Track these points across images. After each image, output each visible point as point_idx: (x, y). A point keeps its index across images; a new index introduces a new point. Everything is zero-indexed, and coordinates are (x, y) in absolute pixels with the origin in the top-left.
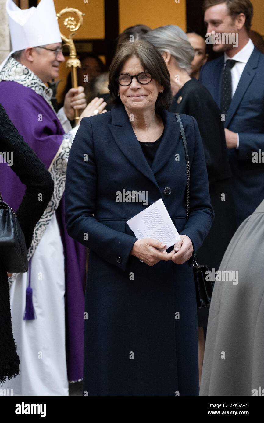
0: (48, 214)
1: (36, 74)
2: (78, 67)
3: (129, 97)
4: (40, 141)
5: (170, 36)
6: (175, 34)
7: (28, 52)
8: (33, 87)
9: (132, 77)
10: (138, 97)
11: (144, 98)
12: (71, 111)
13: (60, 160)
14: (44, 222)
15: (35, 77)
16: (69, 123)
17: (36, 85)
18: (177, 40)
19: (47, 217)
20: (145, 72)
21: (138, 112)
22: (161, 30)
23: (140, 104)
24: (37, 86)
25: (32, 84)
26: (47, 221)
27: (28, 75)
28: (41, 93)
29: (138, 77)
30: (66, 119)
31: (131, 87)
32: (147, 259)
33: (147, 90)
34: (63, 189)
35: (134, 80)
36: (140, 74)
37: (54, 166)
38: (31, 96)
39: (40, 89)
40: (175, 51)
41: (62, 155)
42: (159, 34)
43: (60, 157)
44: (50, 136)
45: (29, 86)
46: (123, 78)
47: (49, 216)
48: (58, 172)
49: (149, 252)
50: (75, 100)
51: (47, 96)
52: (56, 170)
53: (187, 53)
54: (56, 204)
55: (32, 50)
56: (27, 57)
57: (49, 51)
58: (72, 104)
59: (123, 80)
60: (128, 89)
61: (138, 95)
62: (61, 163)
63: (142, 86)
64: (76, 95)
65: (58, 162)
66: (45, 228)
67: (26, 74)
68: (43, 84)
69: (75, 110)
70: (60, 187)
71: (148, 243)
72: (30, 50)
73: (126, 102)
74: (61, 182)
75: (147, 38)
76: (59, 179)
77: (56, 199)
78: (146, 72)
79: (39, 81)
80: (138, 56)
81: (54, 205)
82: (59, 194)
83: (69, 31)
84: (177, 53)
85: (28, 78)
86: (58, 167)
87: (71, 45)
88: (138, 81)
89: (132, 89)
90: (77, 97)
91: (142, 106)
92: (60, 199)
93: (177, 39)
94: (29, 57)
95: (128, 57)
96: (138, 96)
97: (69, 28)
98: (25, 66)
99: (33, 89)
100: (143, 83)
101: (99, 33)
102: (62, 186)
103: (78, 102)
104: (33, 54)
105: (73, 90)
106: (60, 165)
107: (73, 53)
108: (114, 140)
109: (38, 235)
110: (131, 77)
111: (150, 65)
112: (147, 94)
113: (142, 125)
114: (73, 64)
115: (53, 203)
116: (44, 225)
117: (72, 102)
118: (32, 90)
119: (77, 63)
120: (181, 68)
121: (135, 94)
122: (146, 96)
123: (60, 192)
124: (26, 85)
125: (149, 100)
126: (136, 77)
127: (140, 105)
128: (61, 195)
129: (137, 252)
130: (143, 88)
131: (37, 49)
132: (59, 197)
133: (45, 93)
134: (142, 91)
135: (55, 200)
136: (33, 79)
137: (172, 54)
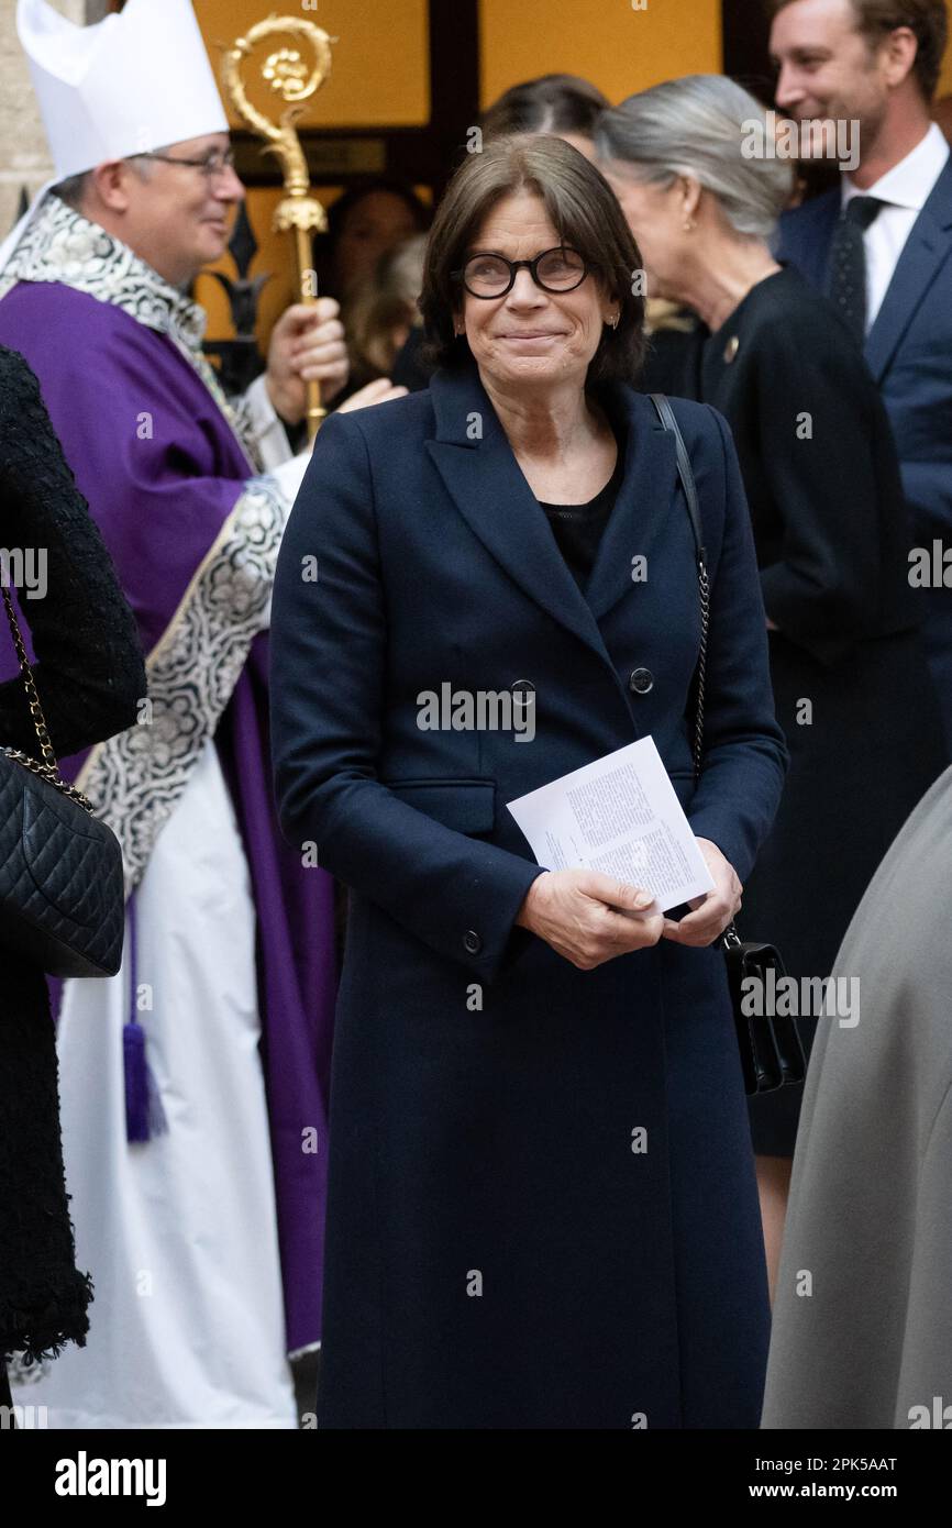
0: (176, 762)
1: (139, 253)
2: (313, 229)
3: (504, 337)
4: (154, 495)
5: (698, 116)
6: (718, 109)
7: (108, 177)
8: (128, 301)
9: (514, 267)
10: (535, 337)
11: (557, 341)
12: (294, 387)
13: (226, 570)
14: (161, 789)
15: (138, 266)
16: (280, 432)
17: (141, 293)
18: (724, 132)
19: (172, 773)
20: (562, 248)
21: (533, 392)
22: (667, 95)
23: (543, 364)
24: (143, 298)
25: (126, 291)
26: (172, 787)
27: (111, 260)
28: (162, 323)
29: (538, 266)
30: (270, 416)
31: (509, 302)
32: (574, 946)
33: (567, 312)
34: (232, 673)
35: (523, 277)
36: (542, 255)
37: (201, 589)
38: (118, 336)
39: (156, 308)
40: (717, 173)
41: (231, 550)
42: (661, 111)
43: (226, 559)
44: (193, 482)
45: (116, 301)
46: (481, 270)
47: (180, 771)
48: (215, 612)
49: (586, 921)
50: (304, 349)
51: (185, 333)
52: (210, 606)
53: (761, 176)
54: (206, 725)
55: (121, 170)
56: (104, 195)
57: (181, 166)
58: (294, 361)
59: (480, 278)
60: (496, 310)
61: (536, 330)
62: (229, 581)
63: (550, 299)
64: (307, 329)
65: (218, 575)
66: (164, 813)
67: (105, 257)
68: (168, 292)
69: (306, 384)
70: (222, 664)
71: (584, 885)
72: (114, 169)
73: (490, 356)
74: (227, 646)
75: (619, 122)
76: (219, 639)
77: (207, 710)
78: (568, 249)
79: (153, 279)
80: (537, 188)
81: (200, 730)
82: (219, 690)
83: (282, 100)
84: (724, 180)
85: (112, 271)
86: (218, 594)
87: (289, 149)
88: (537, 282)
89: (512, 310)
90: (312, 336)
91: (551, 371)
92: (221, 708)
93: (722, 127)
94: (110, 195)
95: (499, 194)
96: (537, 333)
97: (280, 91)
98: (102, 225)
99: (130, 309)
100: (553, 288)
101: (409, 105)
102: (230, 664)
103: (319, 353)
104: (126, 181)
105: (298, 311)
106: (226, 588)
107: (298, 178)
108: (449, 496)
109: (140, 837)
110: (508, 266)
111: (583, 221)
112: (568, 328)
113: (544, 442)
114: (296, 219)
115: (197, 723)
116: (164, 800)
117: (295, 353)
118: (126, 315)
119: (312, 215)
120: (743, 234)
121: (526, 326)
122: (565, 334)
123: (223, 682)
124: (103, 297)
125: (573, 351)
126: (530, 265)
127: (542, 366)
128: (226, 693)
129: (540, 917)
130: (552, 305)
131: (138, 162)
132: (220, 701)
133: (178, 325)
134: (551, 319)
135: (203, 713)
136: (128, 275)
137: (704, 182)
